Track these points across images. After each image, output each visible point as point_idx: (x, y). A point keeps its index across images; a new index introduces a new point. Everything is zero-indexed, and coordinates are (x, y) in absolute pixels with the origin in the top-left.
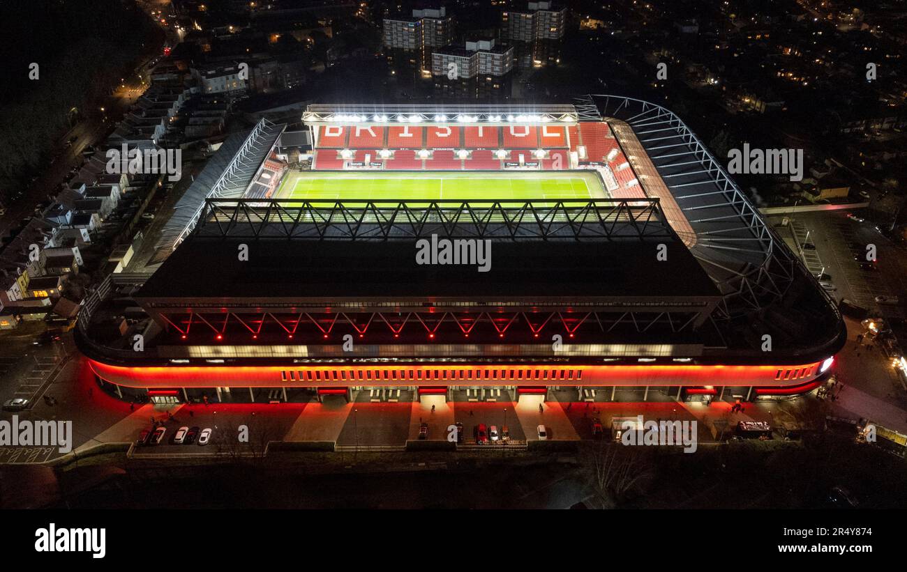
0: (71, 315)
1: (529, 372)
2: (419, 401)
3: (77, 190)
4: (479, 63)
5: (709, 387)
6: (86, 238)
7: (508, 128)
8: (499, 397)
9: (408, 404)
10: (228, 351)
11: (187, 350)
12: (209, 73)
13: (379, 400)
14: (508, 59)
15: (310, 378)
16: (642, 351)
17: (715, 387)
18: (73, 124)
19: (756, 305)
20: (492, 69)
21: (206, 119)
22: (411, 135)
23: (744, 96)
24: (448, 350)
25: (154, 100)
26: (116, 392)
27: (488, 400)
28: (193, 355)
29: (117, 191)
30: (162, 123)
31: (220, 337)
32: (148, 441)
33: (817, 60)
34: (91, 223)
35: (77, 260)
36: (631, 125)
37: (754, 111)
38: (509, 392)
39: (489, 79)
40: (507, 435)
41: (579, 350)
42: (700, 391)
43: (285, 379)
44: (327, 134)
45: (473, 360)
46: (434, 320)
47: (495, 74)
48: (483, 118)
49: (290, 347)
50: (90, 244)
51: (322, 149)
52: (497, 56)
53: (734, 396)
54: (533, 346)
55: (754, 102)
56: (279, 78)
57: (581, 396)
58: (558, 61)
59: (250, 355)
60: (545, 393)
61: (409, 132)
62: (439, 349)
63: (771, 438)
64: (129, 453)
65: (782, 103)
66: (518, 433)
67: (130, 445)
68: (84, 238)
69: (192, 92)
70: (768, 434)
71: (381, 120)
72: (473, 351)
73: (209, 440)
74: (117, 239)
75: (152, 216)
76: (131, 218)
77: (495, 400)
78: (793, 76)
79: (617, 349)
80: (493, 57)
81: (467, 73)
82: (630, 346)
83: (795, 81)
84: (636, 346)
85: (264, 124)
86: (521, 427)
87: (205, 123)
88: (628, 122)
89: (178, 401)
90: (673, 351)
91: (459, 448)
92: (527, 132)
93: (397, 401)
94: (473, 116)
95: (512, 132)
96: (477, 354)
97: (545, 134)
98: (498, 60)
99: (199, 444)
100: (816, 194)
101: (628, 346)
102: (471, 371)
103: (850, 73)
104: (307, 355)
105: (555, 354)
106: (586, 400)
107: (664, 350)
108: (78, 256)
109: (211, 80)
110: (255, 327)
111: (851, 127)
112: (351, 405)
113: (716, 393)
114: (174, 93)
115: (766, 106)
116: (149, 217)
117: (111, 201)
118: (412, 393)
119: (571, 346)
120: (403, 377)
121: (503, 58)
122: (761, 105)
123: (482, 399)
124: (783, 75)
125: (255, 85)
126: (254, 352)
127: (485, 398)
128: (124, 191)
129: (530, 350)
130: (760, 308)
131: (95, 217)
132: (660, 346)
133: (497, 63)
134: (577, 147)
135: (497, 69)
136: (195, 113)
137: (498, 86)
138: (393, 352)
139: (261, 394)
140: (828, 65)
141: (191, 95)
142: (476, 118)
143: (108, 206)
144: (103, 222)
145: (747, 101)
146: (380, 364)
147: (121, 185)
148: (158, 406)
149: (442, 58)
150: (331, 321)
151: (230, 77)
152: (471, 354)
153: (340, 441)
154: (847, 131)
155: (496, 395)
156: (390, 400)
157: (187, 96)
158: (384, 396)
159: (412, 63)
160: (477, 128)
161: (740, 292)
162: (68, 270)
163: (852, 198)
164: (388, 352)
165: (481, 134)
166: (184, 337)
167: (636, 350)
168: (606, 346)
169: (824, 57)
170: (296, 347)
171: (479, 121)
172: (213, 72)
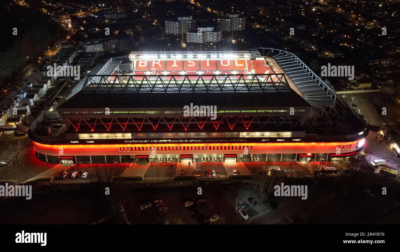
0: (25, 131)
1: (229, 147)
2: (180, 162)
3: (28, 86)
4: (207, 37)
5: (309, 154)
6: (32, 104)
7: (220, 61)
8: (216, 160)
9: (175, 163)
10: (96, 136)
11: (78, 136)
12: (87, 43)
13: (162, 162)
14: (220, 35)
15: (132, 150)
16: (278, 135)
17: (312, 154)
18: (27, 64)
19: (329, 120)
20: (213, 39)
21: (86, 61)
22: (177, 66)
23: (325, 51)
24: (193, 135)
25: (63, 54)
26: (45, 160)
27: (211, 161)
28: (81, 138)
29: (46, 87)
30: (66, 63)
31: (92, 130)
32: (60, 177)
33: (358, 39)
34: (35, 98)
35: (28, 112)
36: (274, 59)
37: (330, 57)
38: (220, 159)
39: (212, 44)
40: (219, 173)
41: (251, 135)
42: (305, 155)
43: (121, 151)
44: (140, 65)
45: (204, 140)
46: (187, 123)
47: (214, 41)
48: (209, 57)
49: (124, 134)
50: (34, 106)
51: (138, 71)
52: (215, 33)
53: (321, 159)
54: (230, 133)
55: (330, 54)
56: (118, 47)
57: (252, 159)
58: (243, 40)
59: (106, 138)
60: (237, 157)
61: (176, 64)
62: (189, 135)
63: (337, 173)
64: (51, 181)
65: (342, 54)
66: (225, 173)
67: (52, 178)
68: (31, 104)
69: (80, 52)
70: (336, 172)
71: (164, 57)
72: (204, 136)
73: (87, 176)
74: (46, 104)
75: (61, 97)
76: (52, 98)
77: (214, 161)
78: (347, 45)
79: (267, 134)
80: (213, 34)
81: (202, 41)
82: (273, 132)
83: (348, 47)
84: (276, 132)
85: (112, 60)
86: (226, 171)
87: (85, 63)
88: (273, 58)
89: (73, 163)
90: (292, 135)
91: (198, 178)
92: (229, 64)
93: (170, 162)
94: (204, 55)
95: (222, 64)
96: (206, 137)
97: (237, 65)
98: (215, 35)
99: (82, 178)
100: (357, 86)
101: (272, 132)
102: (203, 147)
103: (372, 44)
104: (131, 138)
105: (240, 137)
106: (255, 161)
107: (288, 134)
108: (29, 110)
109: (88, 46)
110: (108, 126)
111: (372, 62)
112: (150, 163)
113: (313, 157)
114: (72, 51)
115: (335, 55)
116: (60, 97)
117: (43, 91)
118: (177, 159)
119: (247, 133)
120: (173, 150)
121: (218, 34)
122: (333, 55)
123: (208, 161)
124: (342, 45)
125: (108, 50)
126: (108, 137)
127: (210, 161)
128: (49, 87)
129: (229, 135)
130: (331, 121)
131: (36, 96)
132: (286, 132)
133: (215, 36)
134: (251, 70)
135: (215, 39)
136: (81, 59)
137: (215, 47)
138: (169, 136)
139: (110, 158)
140: (362, 41)
141: (79, 53)
142: (206, 56)
143: (42, 92)
144: (40, 99)
145: (327, 54)
146: (163, 143)
147: (48, 85)
148: (64, 165)
149: (190, 34)
150: (141, 123)
151: (97, 45)
152: (203, 137)
153: (145, 176)
154: (371, 64)
155: (215, 159)
156: (167, 162)
157: (77, 54)
158: (164, 160)
159: (178, 40)
160: (206, 61)
161: (322, 115)
162: (24, 116)
163: (373, 87)
164: (166, 136)
165: (208, 65)
166: (77, 130)
167: (275, 135)
168: (262, 132)
169: (360, 38)
170: (126, 134)
171: (207, 58)
172: (89, 43)
